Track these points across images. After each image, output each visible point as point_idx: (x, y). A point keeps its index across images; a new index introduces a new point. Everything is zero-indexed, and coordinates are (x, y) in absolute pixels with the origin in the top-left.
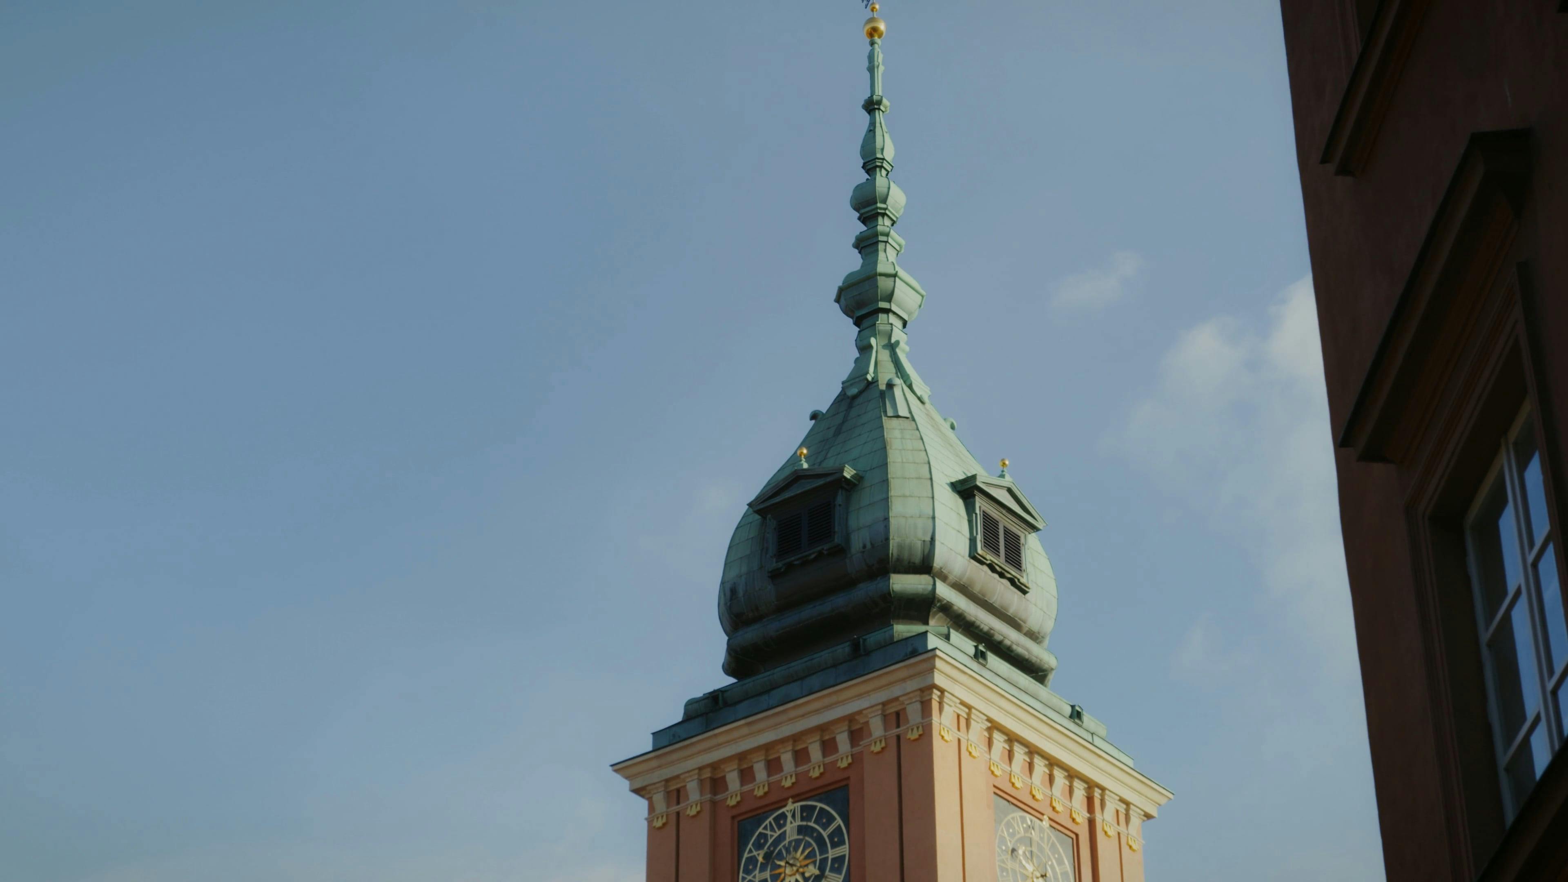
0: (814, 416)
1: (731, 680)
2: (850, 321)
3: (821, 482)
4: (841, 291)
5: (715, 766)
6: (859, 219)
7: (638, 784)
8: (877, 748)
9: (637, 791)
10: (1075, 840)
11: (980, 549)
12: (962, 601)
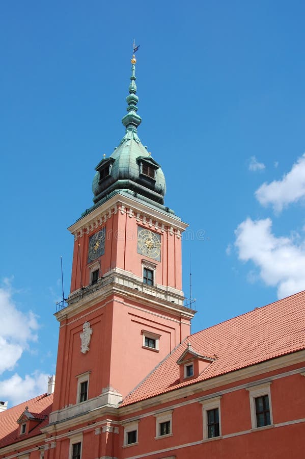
3: (107, 161)
5: (84, 226)
10: (162, 236)
11: (141, 173)
12: (136, 184)
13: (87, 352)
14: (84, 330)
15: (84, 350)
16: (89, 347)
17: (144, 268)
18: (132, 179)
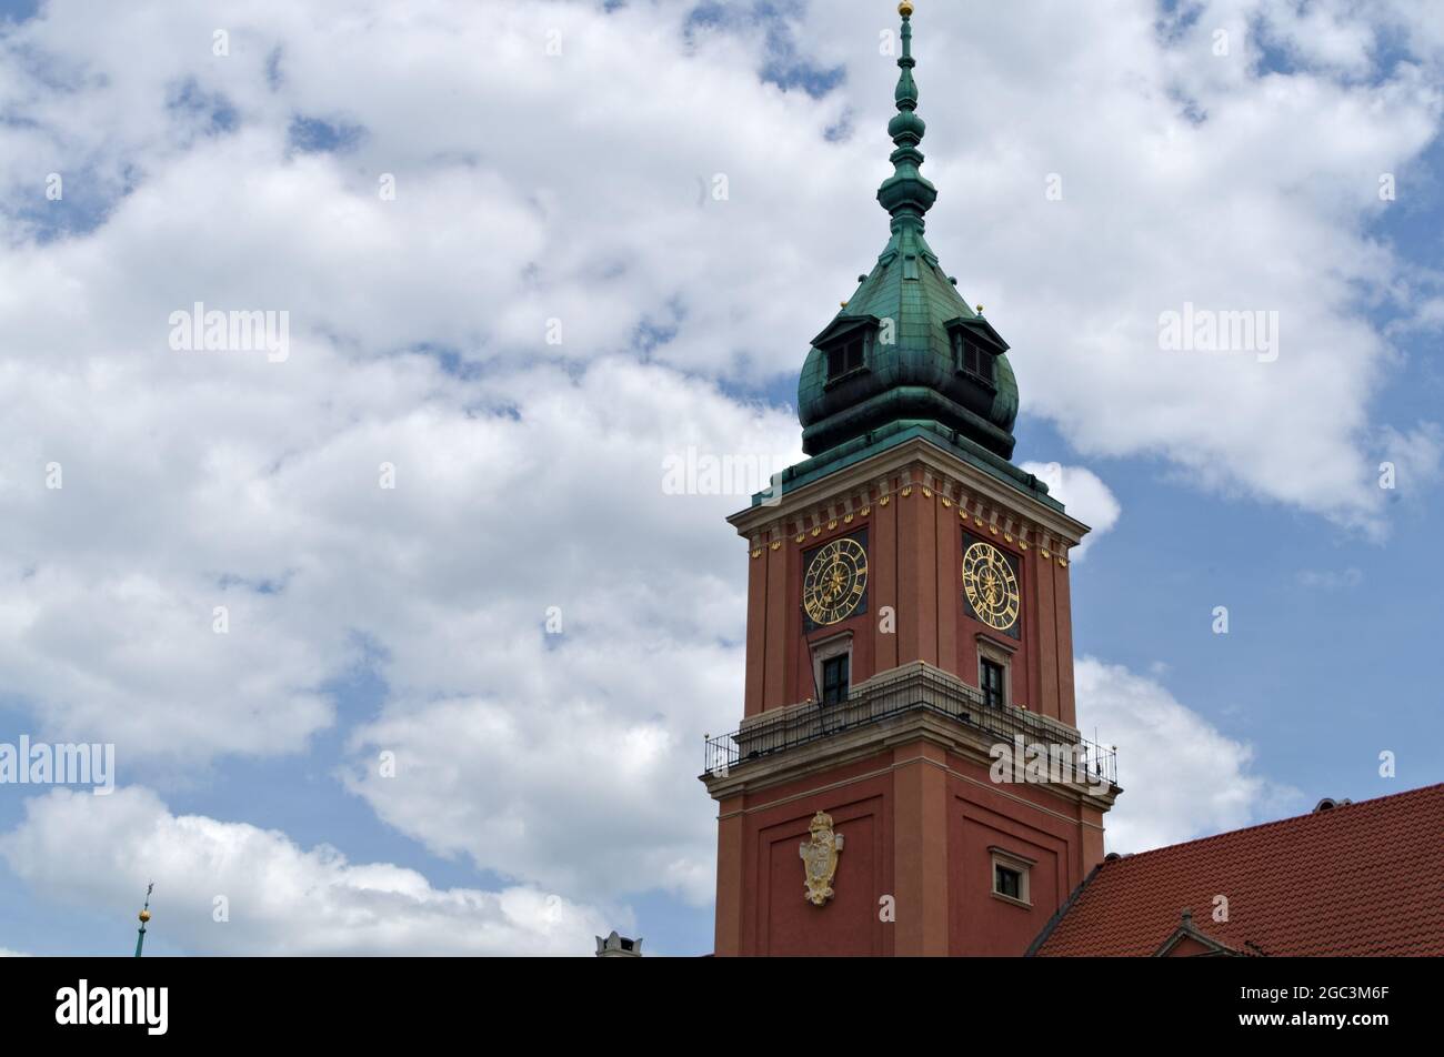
0: (862, 279)
1: (808, 457)
2: (887, 212)
3: (857, 325)
4: (880, 192)
5: (789, 516)
6: (894, 142)
7: (744, 529)
8: (884, 502)
9: (742, 534)
10: (1021, 561)
11: (960, 367)
12: (948, 403)
13: (827, 900)
14: (814, 835)
15: (817, 894)
16: (832, 884)
17: (984, 661)
18: (934, 387)
